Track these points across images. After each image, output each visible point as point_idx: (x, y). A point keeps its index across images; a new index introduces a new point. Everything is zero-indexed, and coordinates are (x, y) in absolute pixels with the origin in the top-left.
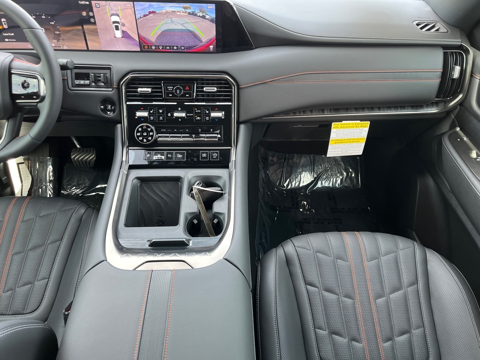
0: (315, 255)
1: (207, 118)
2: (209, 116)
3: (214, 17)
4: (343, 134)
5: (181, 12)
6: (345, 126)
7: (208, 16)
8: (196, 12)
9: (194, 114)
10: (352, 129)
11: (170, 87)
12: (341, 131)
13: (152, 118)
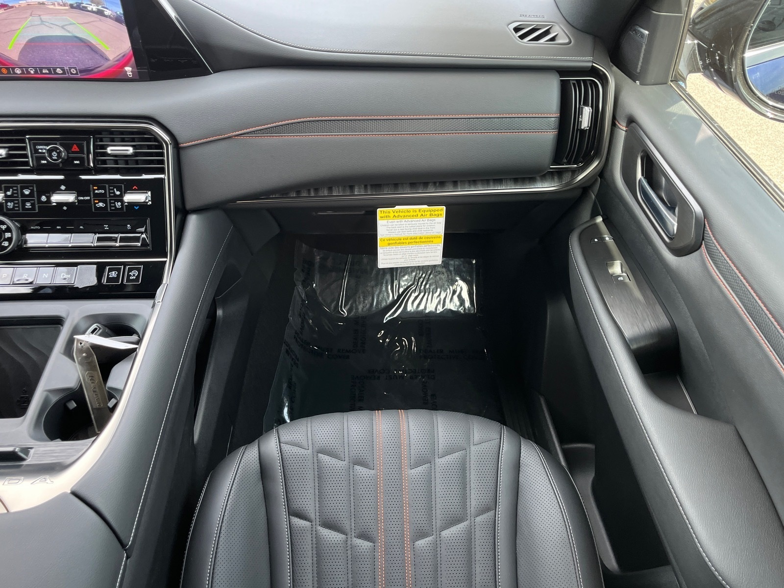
0: (315, 459)
1: (118, 205)
2: (122, 202)
3: (120, 13)
4: (400, 229)
5: (56, 3)
6: (401, 214)
7: (108, 10)
8: (83, 4)
9: (92, 196)
10: (414, 220)
11: (41, 147)
12: (396, 223)
13: (10, 205)
